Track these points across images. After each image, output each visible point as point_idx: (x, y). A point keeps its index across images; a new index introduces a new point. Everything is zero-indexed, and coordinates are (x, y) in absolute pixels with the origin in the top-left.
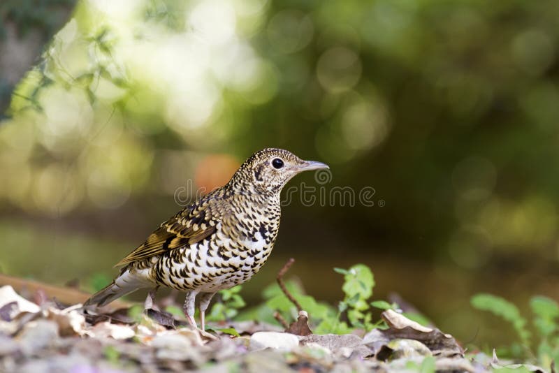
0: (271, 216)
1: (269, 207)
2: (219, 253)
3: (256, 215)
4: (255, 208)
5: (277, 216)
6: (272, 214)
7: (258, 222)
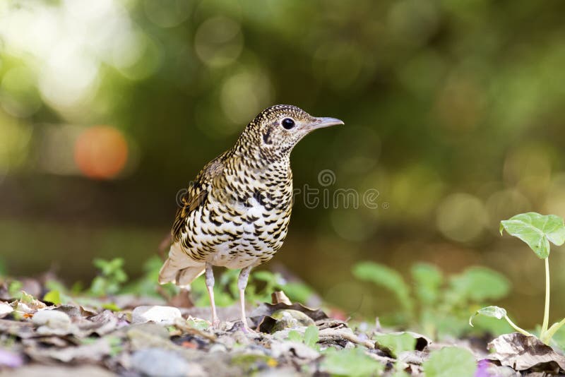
0: (269, 182)
1: (268, 172)
2: (210, 219)
3: (249, 179)
4: (248, 172)
5: (280, 182)
6: (272, 180)
7: (251, 188)
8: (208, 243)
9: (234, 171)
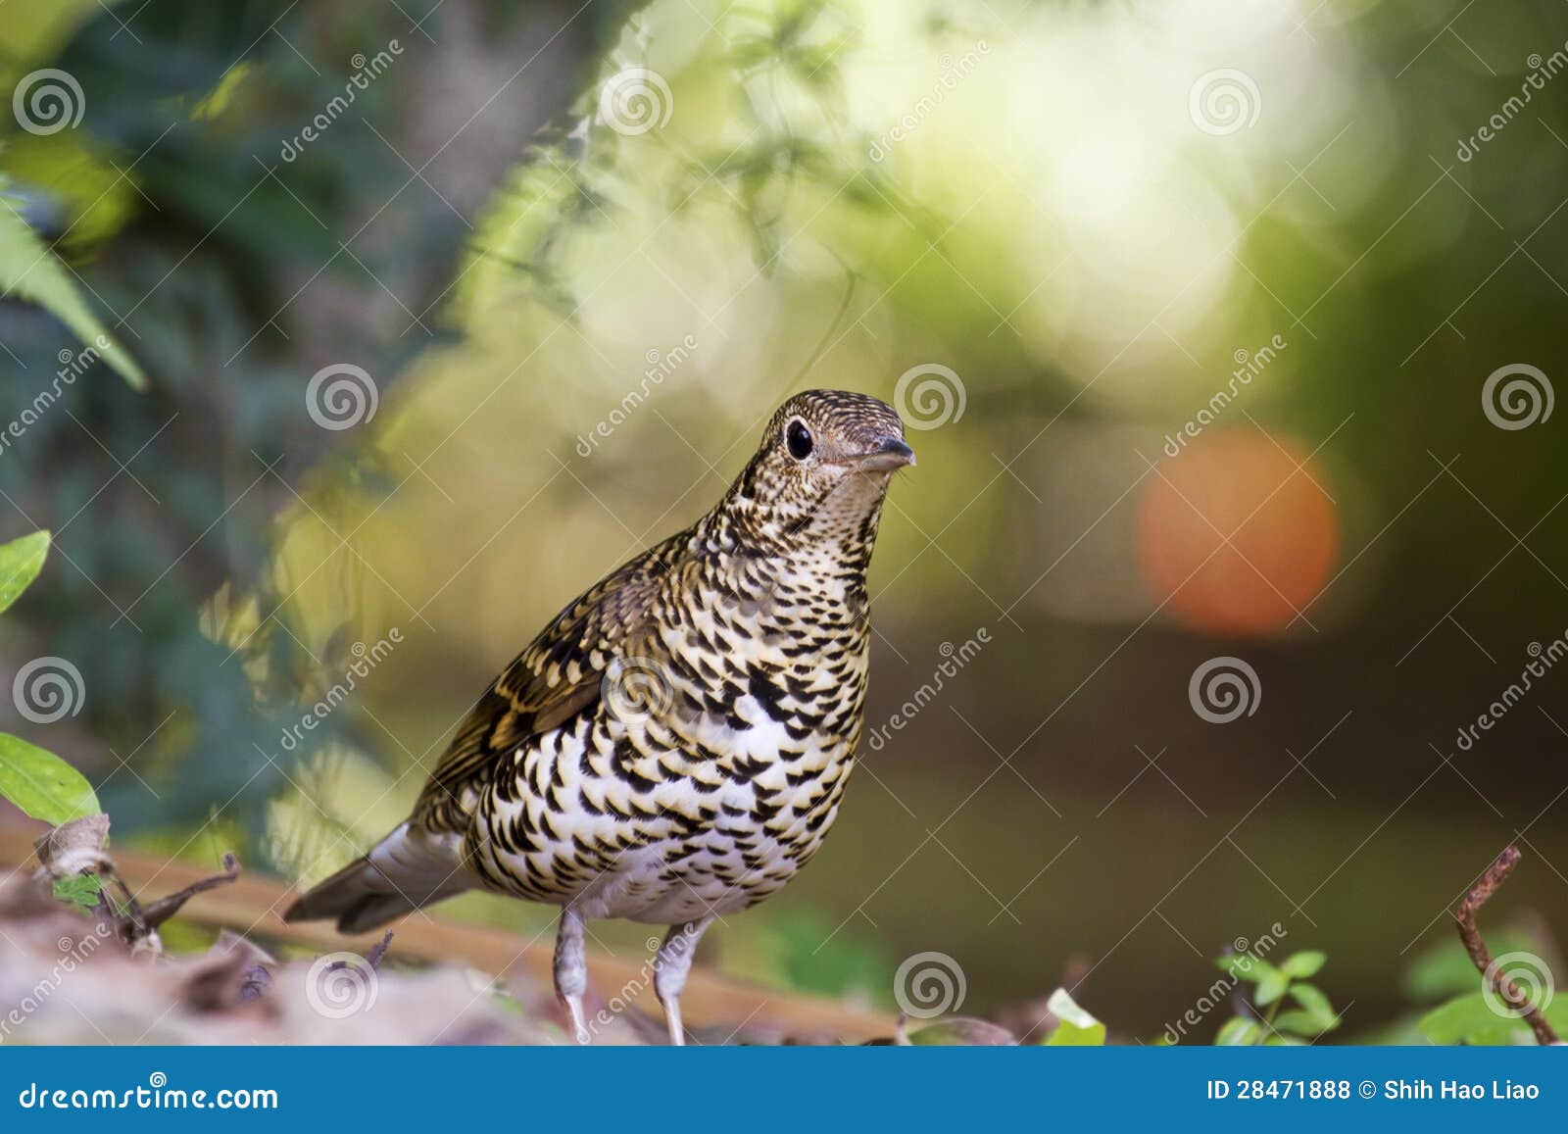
0: (792, 643)
1: (781, 611)
2: (616, 766)
3: (729, 635)
4: (725, 613)
5: (827, 641)
6: (799, 635)
7: (740, 663)
8: (599, 841)
9: (682, 613)
